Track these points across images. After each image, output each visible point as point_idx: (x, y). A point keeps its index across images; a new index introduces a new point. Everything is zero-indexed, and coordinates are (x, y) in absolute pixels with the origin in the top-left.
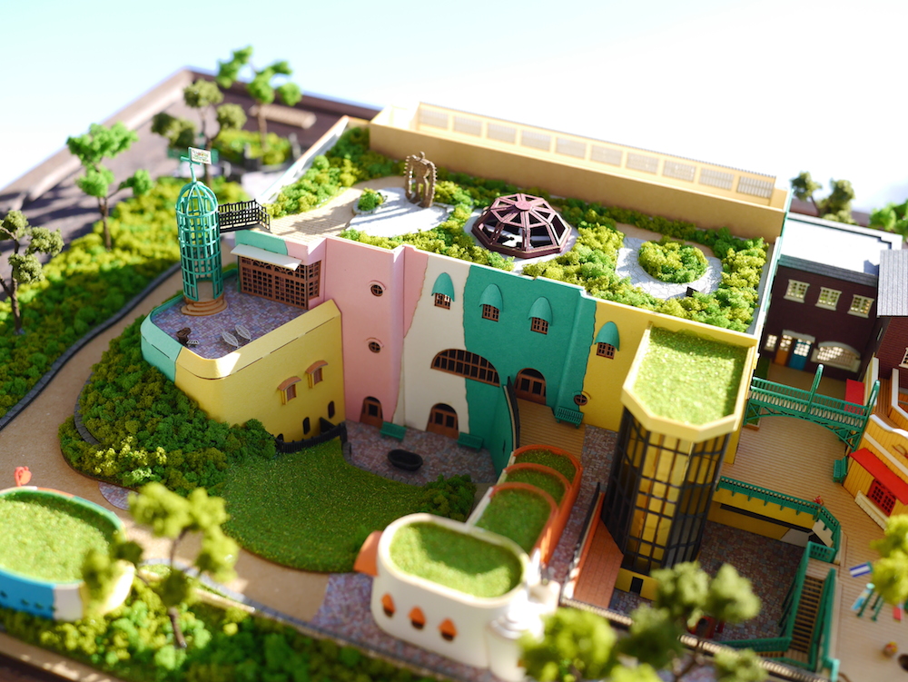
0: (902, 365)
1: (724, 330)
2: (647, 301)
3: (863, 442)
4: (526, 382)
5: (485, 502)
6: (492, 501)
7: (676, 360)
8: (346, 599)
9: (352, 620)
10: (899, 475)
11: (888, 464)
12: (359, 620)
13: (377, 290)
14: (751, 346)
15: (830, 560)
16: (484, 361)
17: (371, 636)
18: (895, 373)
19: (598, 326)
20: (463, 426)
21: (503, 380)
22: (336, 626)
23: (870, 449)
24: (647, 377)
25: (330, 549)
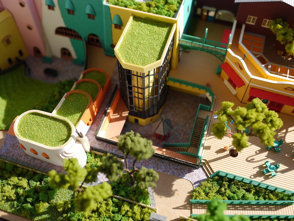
0: (247, 23)
1: (164, 17)
2: (132, 3)
3: (226, 60)
4: (92, 39)
5: (63, 99)
6: (66, 99)
7: (141, 32)
8: (13, 141)
9: (15, 149)
10: (238, 74)
11: (234, 70)
12: (17, 150)
13: (22, 5)
14: (175, 23)
15: (208, 110)
16: (74, 32)
17: (21, 156)
18: (244, 27)
19: (112, 16)
20: (74, 55)
21: (83, 39)
22: (7, 153)
23: (228, 63)
24: (127, 42)
25: (9, 119)
